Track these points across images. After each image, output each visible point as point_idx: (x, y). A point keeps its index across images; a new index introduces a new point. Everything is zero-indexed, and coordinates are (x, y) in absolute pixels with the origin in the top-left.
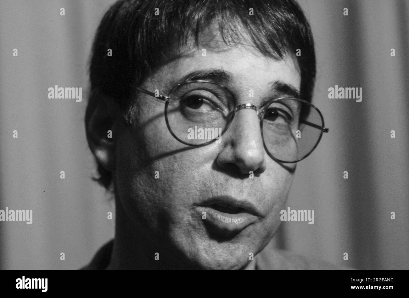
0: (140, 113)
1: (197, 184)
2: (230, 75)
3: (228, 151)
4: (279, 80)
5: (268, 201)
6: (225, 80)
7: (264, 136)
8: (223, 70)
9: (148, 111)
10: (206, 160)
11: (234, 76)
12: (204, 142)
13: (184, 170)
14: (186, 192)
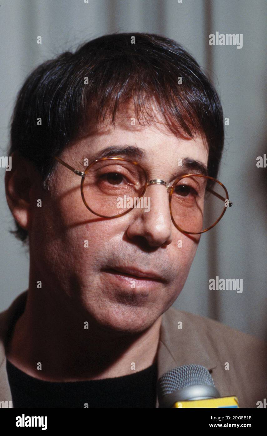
0: (57, 181)
1: (106, 253)
2: (143, 152)
3: (138, 225)
4: (188, 157)
5: (174, 269)
6: (139, 156)
7: (172, 208)
8: (137, 147)
9: (65, 180)
10: (117, 231)
11: (146, 152)
12: (116, 214)
13: (95, 239)
14: (96, 258)
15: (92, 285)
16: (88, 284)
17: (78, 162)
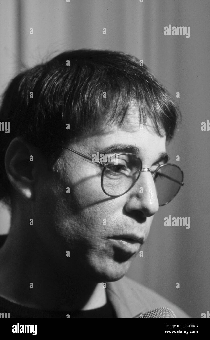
3: (135, 202)
8: (136, 146)
14: (104, 228)
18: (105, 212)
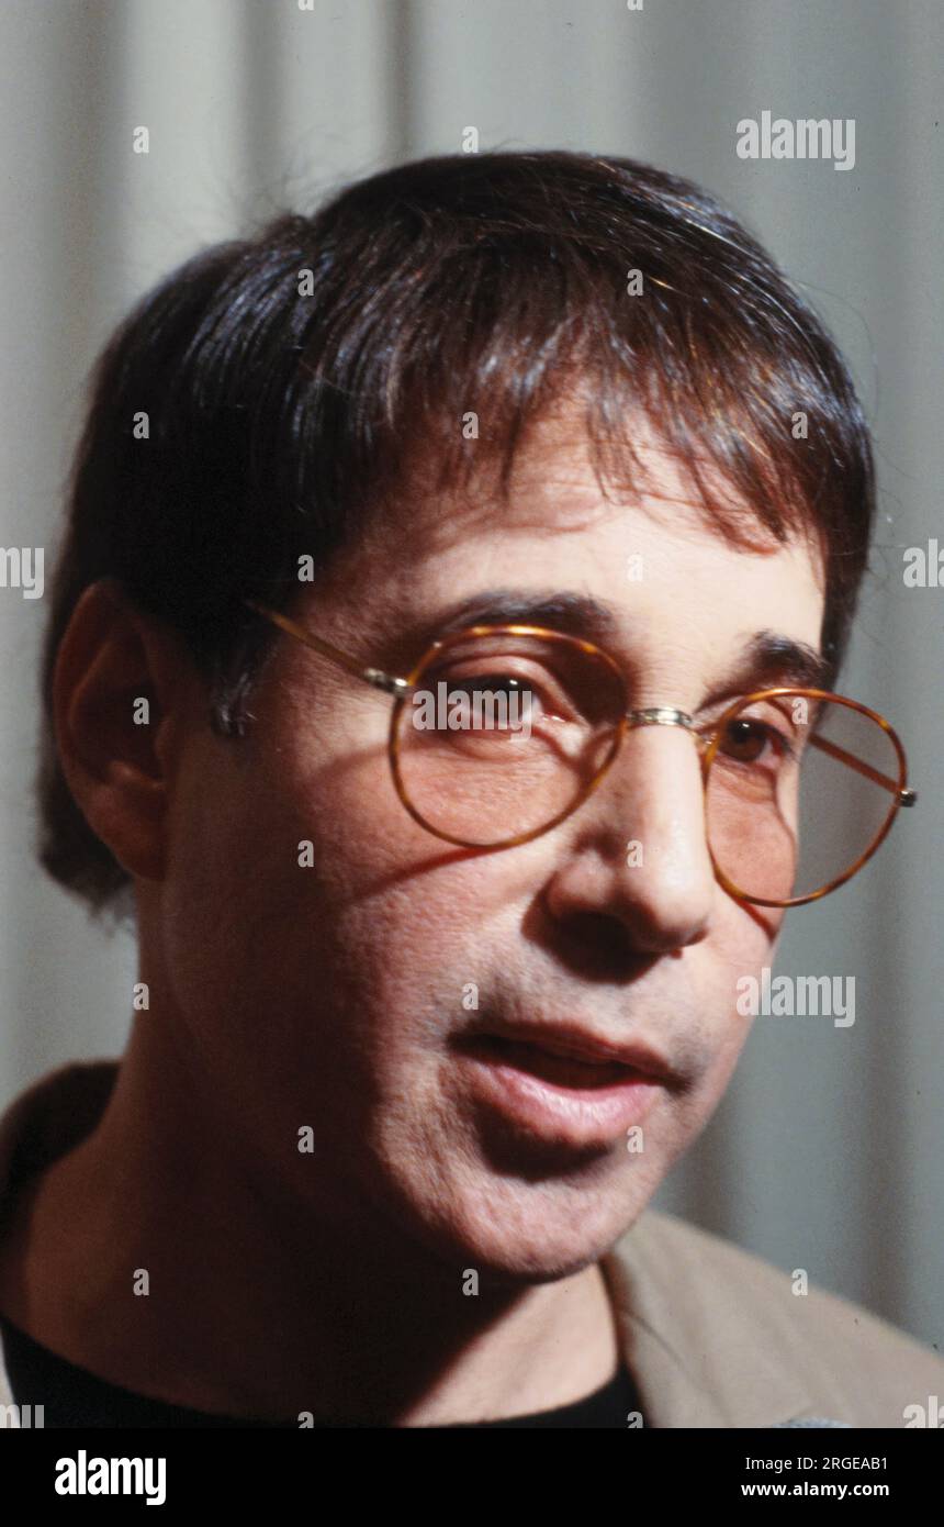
2: (613, 612)
3: (589, 872)
4: (768, 627)
8: (590, 594)
13: (433, 922)
14: (432, 995)
15: (407, 1098)
16: (394, 1090)
17: (358, 637)
18: (436, 918)
